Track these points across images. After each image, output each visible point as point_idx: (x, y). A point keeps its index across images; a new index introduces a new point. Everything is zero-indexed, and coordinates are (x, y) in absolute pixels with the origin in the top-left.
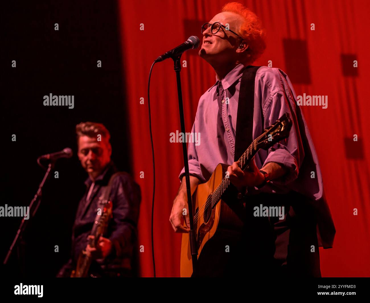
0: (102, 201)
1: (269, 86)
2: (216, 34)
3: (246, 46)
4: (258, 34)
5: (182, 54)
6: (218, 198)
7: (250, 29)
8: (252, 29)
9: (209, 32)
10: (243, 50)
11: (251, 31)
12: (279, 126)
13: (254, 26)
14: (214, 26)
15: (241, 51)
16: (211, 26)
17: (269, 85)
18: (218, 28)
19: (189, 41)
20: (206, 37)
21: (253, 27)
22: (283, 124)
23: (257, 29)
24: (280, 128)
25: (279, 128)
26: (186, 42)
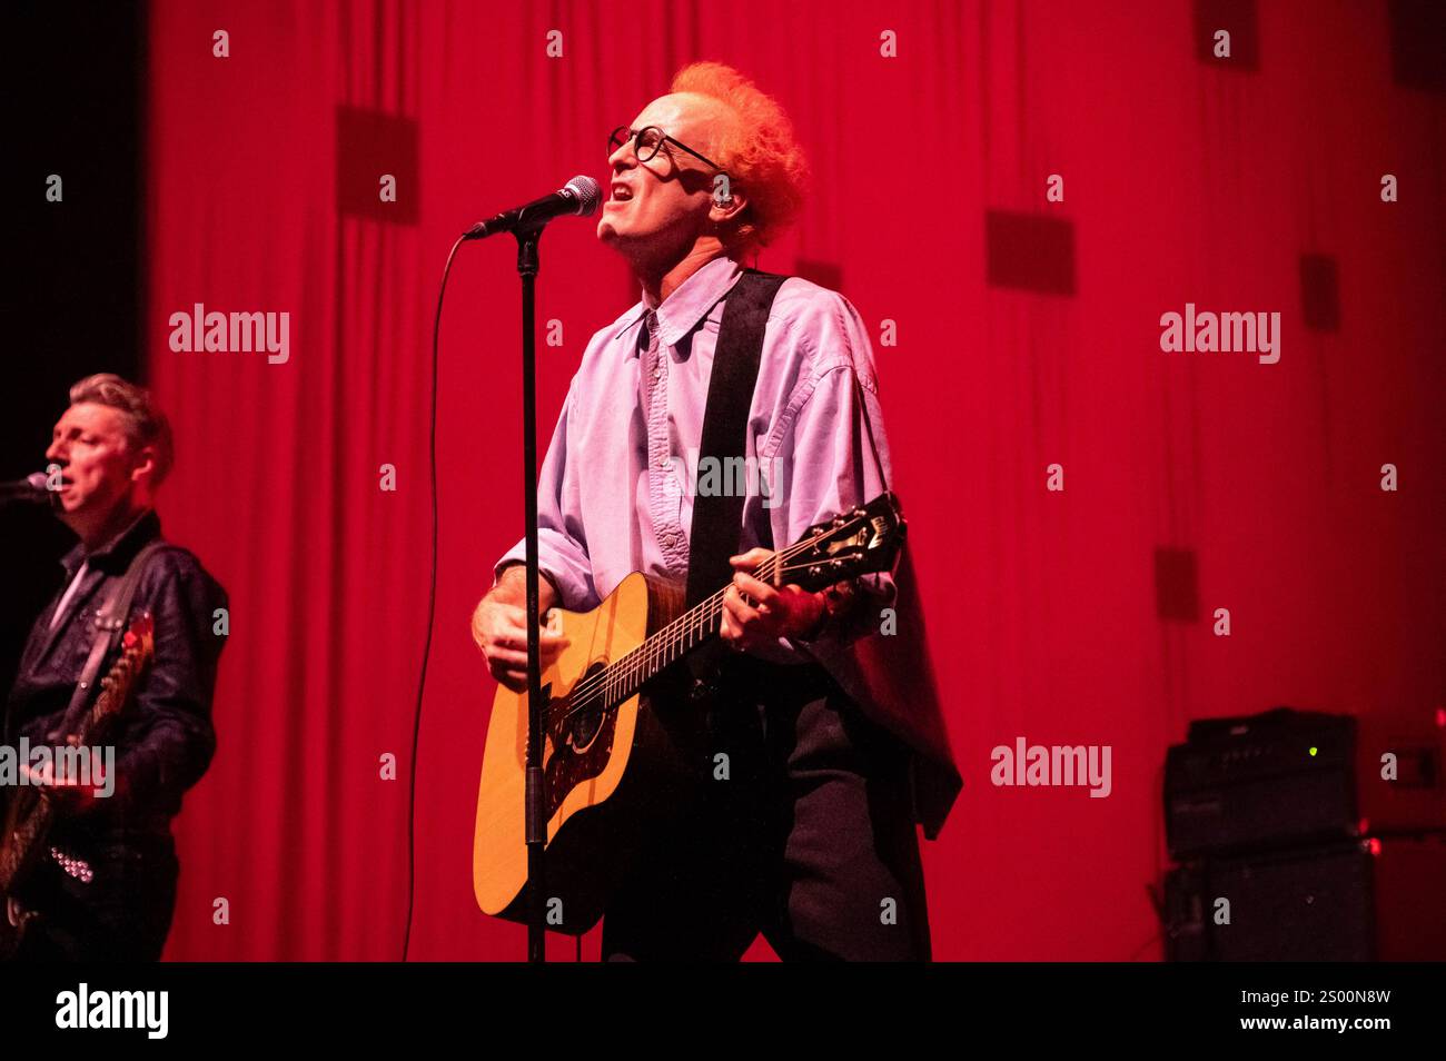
0: (104, 619)
1: (810, 350)
2: (648, 164)
3: (741, 202)
4: (779, 166)
5: (542, 228)
6: (628, 687)
7: (754, 150)
8: (759, 148)
9: (629, 155)
10: (730, 212)
11: (756, 155)
12: (864, 529)
13: (768, 140)
14: (644, 139)
15: (727, 214)
16: (634, 137)
17: (808, 348)
18: (656, 144)
19: (568, 190)
20: (619, 173)
21: (763, 144)
22: (877, 528)
23: (778, 147)
24: (865, 535)
25: (862, 536)
26: (563, 191)
